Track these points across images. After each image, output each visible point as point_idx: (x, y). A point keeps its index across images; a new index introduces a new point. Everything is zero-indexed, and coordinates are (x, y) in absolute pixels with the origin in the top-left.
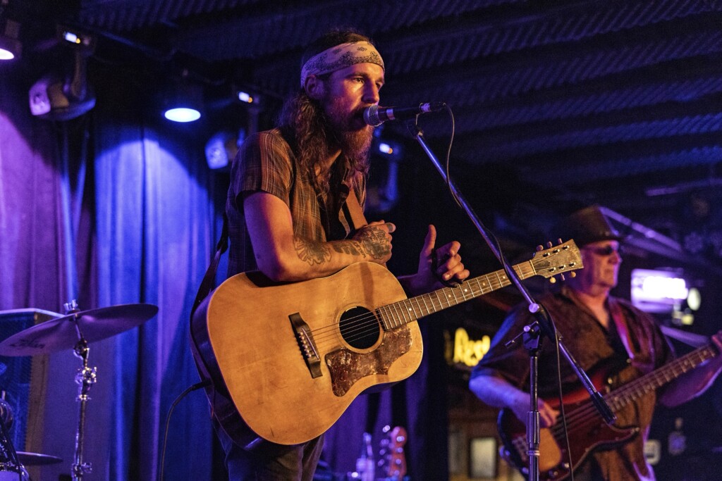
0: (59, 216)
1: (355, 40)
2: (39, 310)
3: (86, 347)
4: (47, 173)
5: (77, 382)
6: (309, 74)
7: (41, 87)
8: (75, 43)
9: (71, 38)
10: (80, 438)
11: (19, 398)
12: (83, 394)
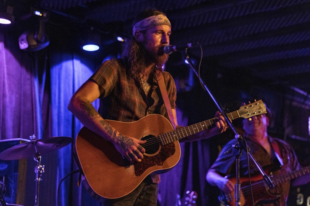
0: (33, 95)
1: (157, 14)
2: (22, 139)
3: (39, 156)
4: (28, 76)
5: (35, 172)
6: (136, 30)
7: (24, 36)
8: (40, 16)
9: (38, 13)
10: (37, 198)
11: (13, 179)
12: (38, 178)
